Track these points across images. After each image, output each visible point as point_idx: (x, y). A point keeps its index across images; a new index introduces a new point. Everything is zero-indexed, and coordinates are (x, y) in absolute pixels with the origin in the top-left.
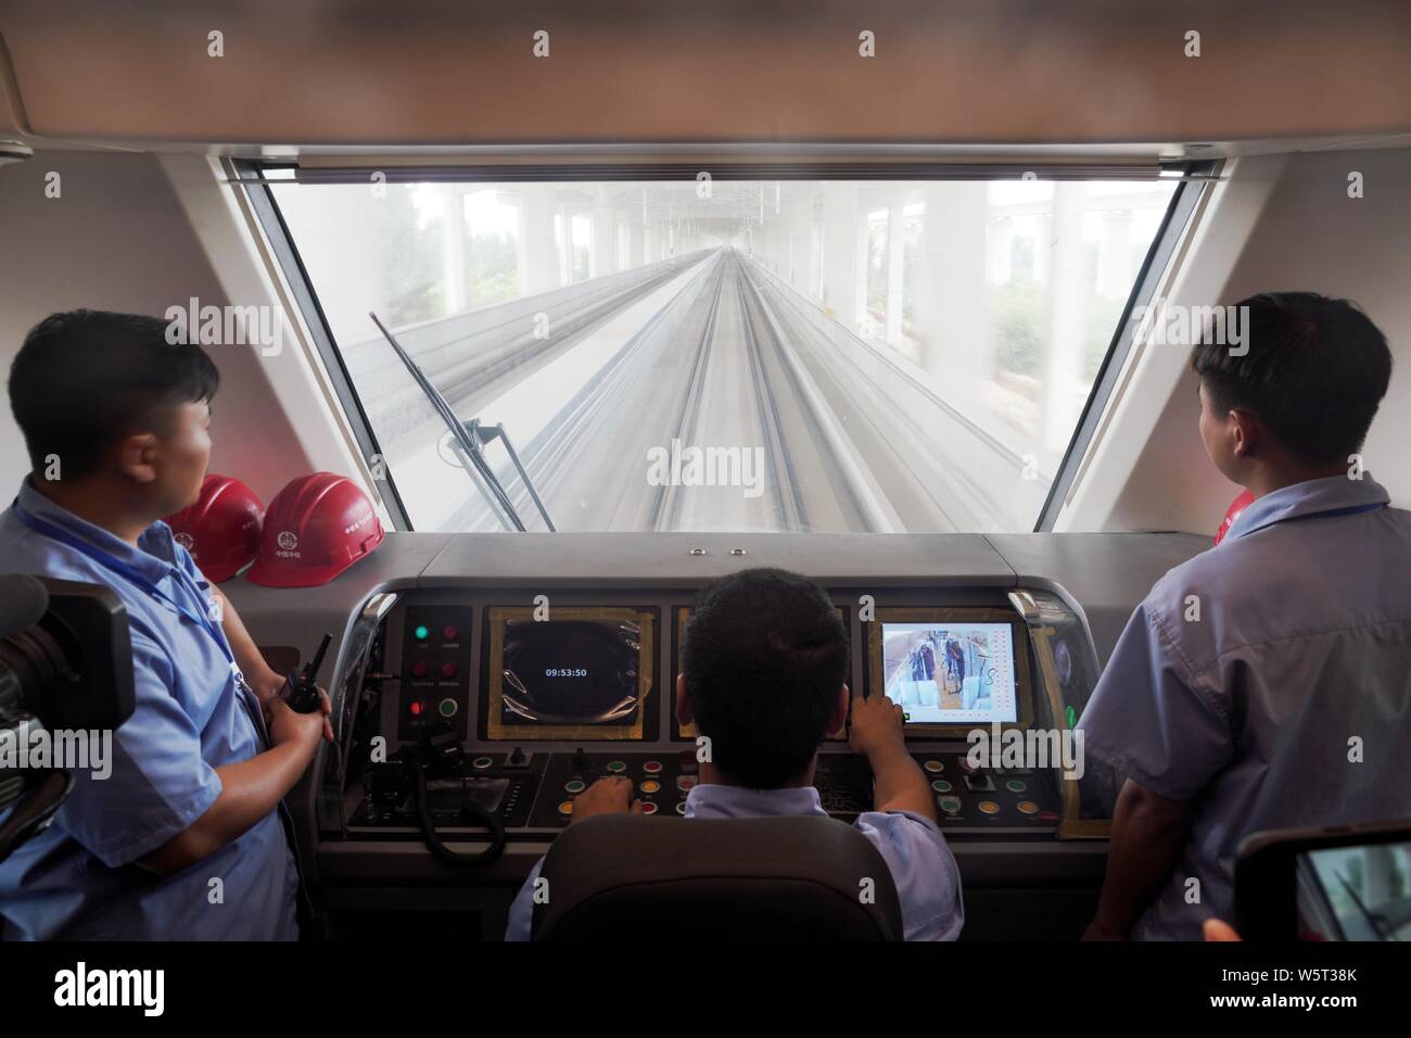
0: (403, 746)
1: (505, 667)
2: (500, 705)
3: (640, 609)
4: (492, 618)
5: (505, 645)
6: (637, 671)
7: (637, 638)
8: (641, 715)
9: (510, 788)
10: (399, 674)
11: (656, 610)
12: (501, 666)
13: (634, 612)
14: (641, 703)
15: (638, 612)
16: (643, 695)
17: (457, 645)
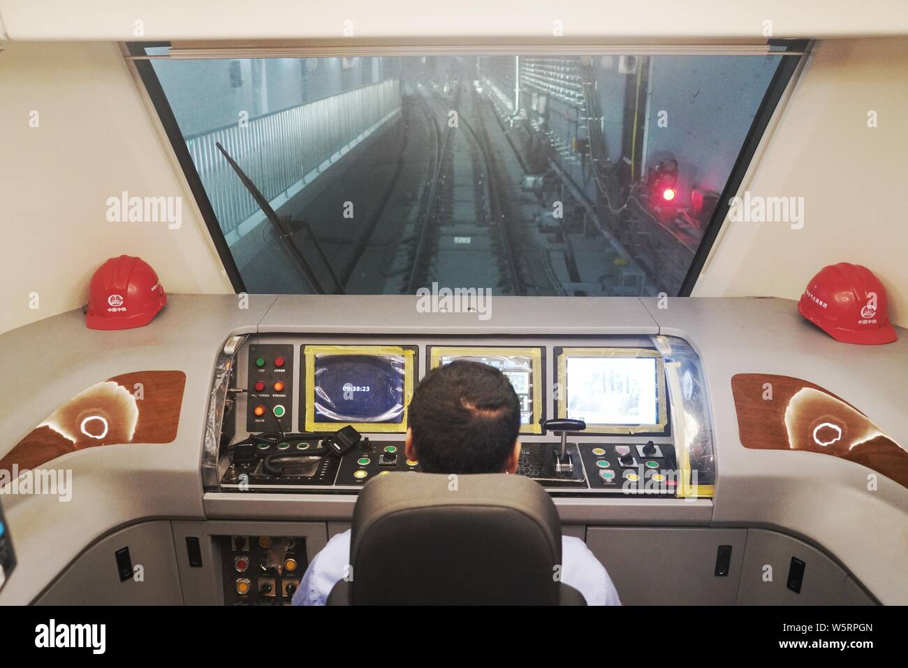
0: (251, 435)
1: (316, 385)
2: (313, 410)
3: (405, 347)
4: (306, 353)
5: (316, 370)
6: (403, 388)
7: (403, 366)
8: (406, 417)
9: (322, 462)
10: (246, 388)
11: (416, 348)
12: (313, 385)
13: (401, 349)
14: (406, 409)
15: (404, 349)
16: (407, 403)
17: (284, 371)
